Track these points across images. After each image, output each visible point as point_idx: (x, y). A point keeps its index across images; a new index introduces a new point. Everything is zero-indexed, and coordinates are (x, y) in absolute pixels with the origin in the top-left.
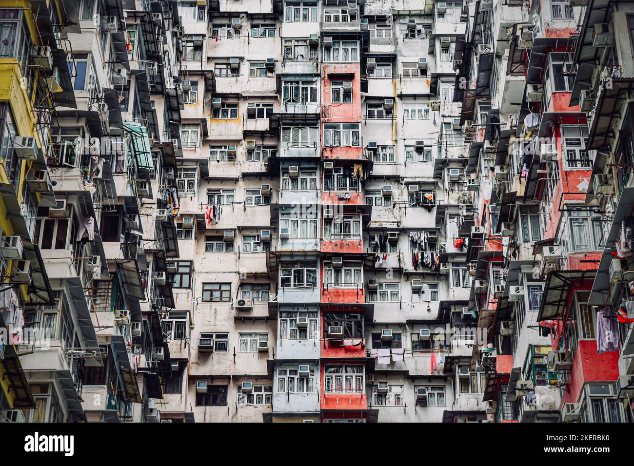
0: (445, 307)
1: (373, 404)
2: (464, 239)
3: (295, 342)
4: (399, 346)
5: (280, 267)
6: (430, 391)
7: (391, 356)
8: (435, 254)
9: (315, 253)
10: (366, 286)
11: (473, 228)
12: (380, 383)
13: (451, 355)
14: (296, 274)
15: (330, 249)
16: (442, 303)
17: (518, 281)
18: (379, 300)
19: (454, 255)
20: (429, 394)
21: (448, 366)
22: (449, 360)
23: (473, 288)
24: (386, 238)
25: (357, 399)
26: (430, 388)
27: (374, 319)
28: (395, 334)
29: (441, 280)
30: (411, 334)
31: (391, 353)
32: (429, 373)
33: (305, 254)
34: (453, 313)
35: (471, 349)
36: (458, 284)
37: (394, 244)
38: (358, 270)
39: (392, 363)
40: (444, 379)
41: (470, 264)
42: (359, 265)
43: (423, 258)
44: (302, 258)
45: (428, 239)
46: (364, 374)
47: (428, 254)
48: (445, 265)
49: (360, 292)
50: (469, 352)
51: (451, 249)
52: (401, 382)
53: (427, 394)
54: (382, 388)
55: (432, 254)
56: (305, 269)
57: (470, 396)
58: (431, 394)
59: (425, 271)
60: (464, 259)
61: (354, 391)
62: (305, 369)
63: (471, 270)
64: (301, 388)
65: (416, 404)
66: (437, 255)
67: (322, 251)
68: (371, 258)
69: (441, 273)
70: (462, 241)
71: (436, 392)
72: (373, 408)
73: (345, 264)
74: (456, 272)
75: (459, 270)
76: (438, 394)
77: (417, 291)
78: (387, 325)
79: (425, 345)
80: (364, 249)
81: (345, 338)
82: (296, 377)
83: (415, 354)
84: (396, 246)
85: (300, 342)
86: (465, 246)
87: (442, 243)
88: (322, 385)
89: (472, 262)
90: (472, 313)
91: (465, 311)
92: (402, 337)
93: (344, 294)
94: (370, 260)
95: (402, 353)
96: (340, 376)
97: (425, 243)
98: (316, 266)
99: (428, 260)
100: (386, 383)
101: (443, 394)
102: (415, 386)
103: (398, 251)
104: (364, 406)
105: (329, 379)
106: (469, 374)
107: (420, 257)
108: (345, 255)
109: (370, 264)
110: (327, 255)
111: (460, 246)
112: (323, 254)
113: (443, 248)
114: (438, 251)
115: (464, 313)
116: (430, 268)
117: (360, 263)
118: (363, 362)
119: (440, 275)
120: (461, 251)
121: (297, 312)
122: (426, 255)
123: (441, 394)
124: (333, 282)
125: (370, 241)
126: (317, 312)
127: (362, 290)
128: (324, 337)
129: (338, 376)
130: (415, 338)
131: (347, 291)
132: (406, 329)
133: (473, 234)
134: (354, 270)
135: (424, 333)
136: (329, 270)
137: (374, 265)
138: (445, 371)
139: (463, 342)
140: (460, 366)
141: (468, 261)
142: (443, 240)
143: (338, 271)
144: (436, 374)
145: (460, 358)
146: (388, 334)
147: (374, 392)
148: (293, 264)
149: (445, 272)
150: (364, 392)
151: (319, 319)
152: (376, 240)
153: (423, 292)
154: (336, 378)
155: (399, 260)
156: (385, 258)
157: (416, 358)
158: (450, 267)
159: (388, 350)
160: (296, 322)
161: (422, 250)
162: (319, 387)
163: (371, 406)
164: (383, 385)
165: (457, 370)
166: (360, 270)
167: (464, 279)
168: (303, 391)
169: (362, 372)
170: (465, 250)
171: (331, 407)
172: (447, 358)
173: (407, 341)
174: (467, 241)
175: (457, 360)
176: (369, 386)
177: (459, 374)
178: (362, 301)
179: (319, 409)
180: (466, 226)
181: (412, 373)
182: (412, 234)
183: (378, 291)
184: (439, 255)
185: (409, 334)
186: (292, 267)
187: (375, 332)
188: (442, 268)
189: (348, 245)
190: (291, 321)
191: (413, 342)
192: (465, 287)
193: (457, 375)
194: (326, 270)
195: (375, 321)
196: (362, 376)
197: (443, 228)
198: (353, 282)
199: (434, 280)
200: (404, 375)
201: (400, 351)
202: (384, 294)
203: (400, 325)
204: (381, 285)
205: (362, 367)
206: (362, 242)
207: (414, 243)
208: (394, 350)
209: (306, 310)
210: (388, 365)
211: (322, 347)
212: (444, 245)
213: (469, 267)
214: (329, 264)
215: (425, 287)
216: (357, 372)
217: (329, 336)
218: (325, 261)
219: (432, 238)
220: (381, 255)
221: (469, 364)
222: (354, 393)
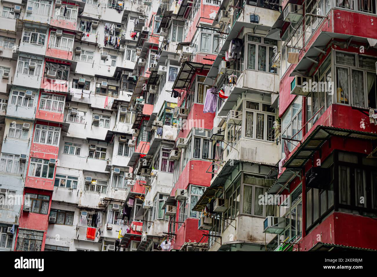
0: (119, 71)
1: (67, 120)
2: (136, 33)
3: (26, 76)
4: (88, 89)
5: (23, 30)
6: (102, 118)
7: (82, 94)
8: (118, 39)
9: (47, 25)
10: (75, 50)
11: (143, 28)
12: (73, 108)
13: (117, 99)
14: (33, 36)
15: (56, 24)
16: (117, 68)
17: (164, 63)
18: (80, 60)
19: (129, 41)
20: (101, 119)
21: (115, 105)
22: (116, 102)
23: (137, 63)
24: (91, 24)
25: (58, 116)
26: (102, 116)
27: (76, 70)
28: (87, 81)
29: (119, 54)
30: (96, 83)
31: (82, 92)
32: (103, 107)
33: (40, 24)
34: (123, 75)
35: (130, 97)
36: (129, 59)
37: (95, 28)
38: (71, 40)
39: (82, 98)
40: (111, 112)
41: (138, 48)
42: (72, 37)
43: (110, 40)
44: (38, 27)
45: (116, 29)
46: (64, 102)
47: (114, 38)
48: (123, 46)
49: (70, 53)
50: (128, 99)
51: (128, 37)
52: (85, 110)
53: (100, 119)
54: (74, 111)
55: (116, 39)
56: (39, 34)
57: (124, 124)
58: (102, 119)
59: (111, 48)
60: (135, 45)
61: (57, 111)
62: (30, 93)
63: (138, 52)
64: (25, 104)
65: (93, 124)
66: (119, 39)
67: (51, 25)
68: (80, 34)
69: (120, 50)
70: (135, 34)
71: (105, 119)
72: (66, 122)
73: (64, 35)
74: (129, 51)
75: (130, 51)
76: (106, 120)
77: (104, 59)
78: (83, 76)
79: (103, 91)
80: (76, 28)
81: (57, 79)
82: (23, 97)
83: (96, 95)
84: (96, 30)
85: (29, 77)
86: (137, 37)
87: (123, 33)
88: (38, 104)
89: (139, 48)
90: (134, 77)
91: (130, 75)
92: (91, 84)
93: (61, 52)
94: (79, 36)
95: (89, 93)
96: (50, 101)
97: (114, 31)
98: (45, 33)
99: (113, 42)
100: (77, 109)
101: (109, 121)
102: (93, 113)
103: (97, 33)
104: (61, 121)
105: (43, 101)
106: (126, 112)
107: (109, 39)
108: (64, 30)
109: (79, 38)
110: (54, 28)
111: (134, 36)
112: (51, 27)
113: (123, 36)
114: (120, 37)
115: (129, 76)
116: (114, 46)
117: (73, 36)
118: (65, 95)
119: (119, 51)
120: (134, 40)
121: (30, 59)
122: (112, 38)
123: (108, 120)
124: (55, 44)
125: (81, 24)
126: (42, 61)
127: (71, 52)
128: (44, 77)
129: (49, 101)
130: (98, 86)
131: (62, 51)
132: (94, 80)
133: (143, 31)
134: (69, 40)
135: (105, 84)
136: (53, 37)
137: (81, 38)
138: (113, 108)
139: (126, 93)
140: (121, 106)
141: (137, 46)
142: (124, 31)
143: (59, 38)
144: (107, 109)
145: (122, 101)
146: (82, 80)
147: (69, 113)
148: (32, 29)
149: (122, 51)
150: (63, 112)
151: (43, 65)
152: (85, 24)
153: (107, 60)
154: (47, 101)
155: (97, 38)
156: (88, 35)
157: (97, 98)
158: (126, 48)
159: (81, 90)
160: (28, 65)
161: (111, 35)
162: (36, 105)
163: (65, 121)
164: (75, 110)
165: (119, 109)
166: (72, 40)
167: (133, 56)
168: (26, 106)
169: (63, 101)
170: (136, 40)
171: (42, 118)
172: (115, 100)
173: (93, 87)
174: (138, 35)
175: (120, 103)
176: (66, 109)
177: (120, 111)
178: (70, 59)
179: (34, 118)
180: (139, 26)
181: (93, 106)
182: (107, 24)
183: (81, 55)
184: (120, 40)
185: (95, 83)
186: (31, 31)
187: (75, 78)
188: (121, 47)
189: (67, 24)
190: (26, 63)
191: (97, 88)
192: (133, 61)
193: (119, 111)
194: (51, 37)
195: (76, 72)
196: (63, 103)
197: (125, 24)
198: (67, 47)
199: (115, 54)
200: (89, 106)
201: (88, 92)
202: (84, 57)
203: (91, 77)
204: (83, 51)
205: (64, 97)
206: (76, 24)
207: (107, 30)
208: (85, 91)
209: (36, 59)
210: (80, 99)
211: (42, 81)
212: (125, 34)
213: (137, 50)
214: (54, 33)
215: (109, 57)
216: (61, 100)
217: (47, 76)
218: (51, 31)
219: (118, 29)
220: (86, 34)
221: (127, 106)
222: (57, 112)
